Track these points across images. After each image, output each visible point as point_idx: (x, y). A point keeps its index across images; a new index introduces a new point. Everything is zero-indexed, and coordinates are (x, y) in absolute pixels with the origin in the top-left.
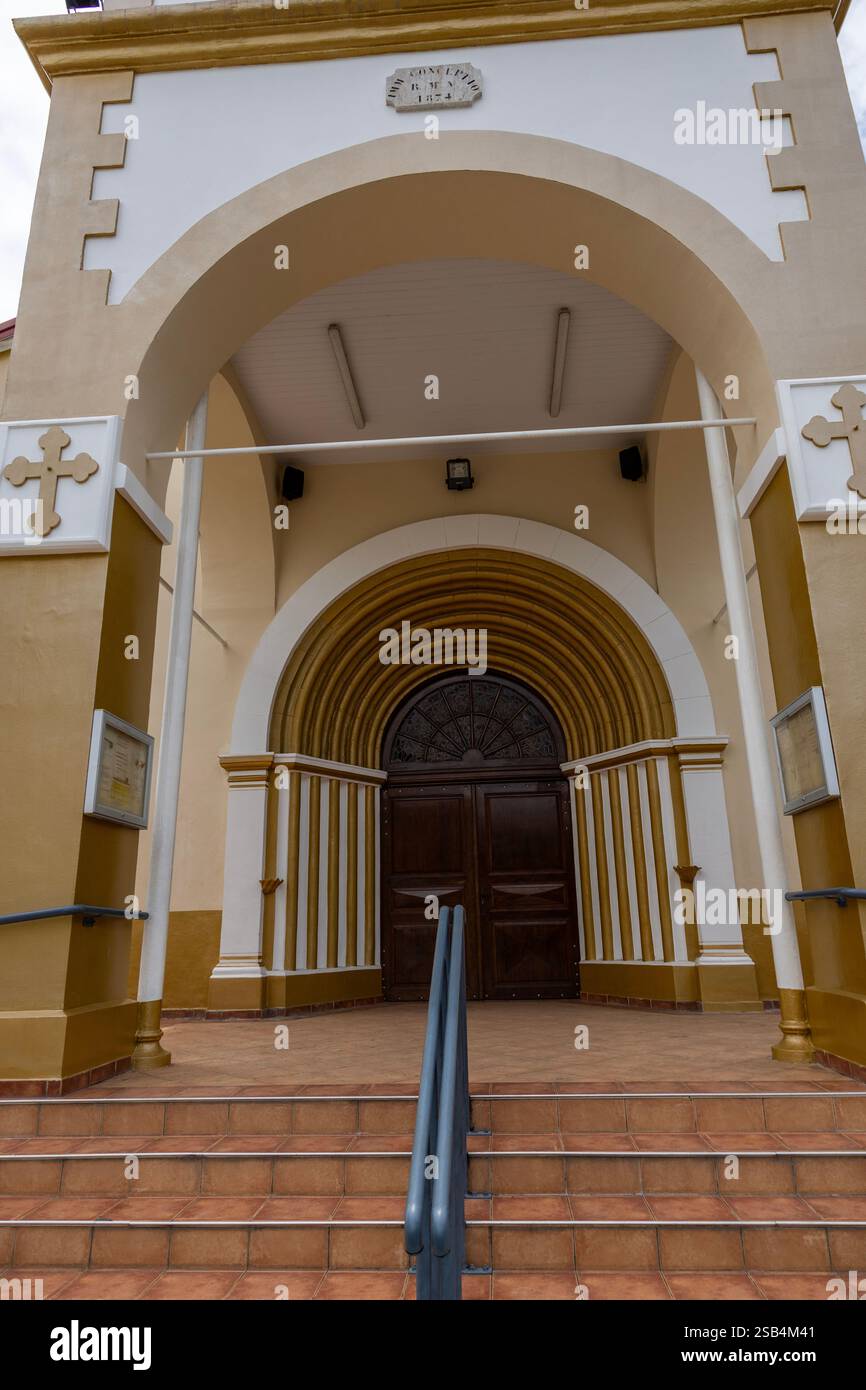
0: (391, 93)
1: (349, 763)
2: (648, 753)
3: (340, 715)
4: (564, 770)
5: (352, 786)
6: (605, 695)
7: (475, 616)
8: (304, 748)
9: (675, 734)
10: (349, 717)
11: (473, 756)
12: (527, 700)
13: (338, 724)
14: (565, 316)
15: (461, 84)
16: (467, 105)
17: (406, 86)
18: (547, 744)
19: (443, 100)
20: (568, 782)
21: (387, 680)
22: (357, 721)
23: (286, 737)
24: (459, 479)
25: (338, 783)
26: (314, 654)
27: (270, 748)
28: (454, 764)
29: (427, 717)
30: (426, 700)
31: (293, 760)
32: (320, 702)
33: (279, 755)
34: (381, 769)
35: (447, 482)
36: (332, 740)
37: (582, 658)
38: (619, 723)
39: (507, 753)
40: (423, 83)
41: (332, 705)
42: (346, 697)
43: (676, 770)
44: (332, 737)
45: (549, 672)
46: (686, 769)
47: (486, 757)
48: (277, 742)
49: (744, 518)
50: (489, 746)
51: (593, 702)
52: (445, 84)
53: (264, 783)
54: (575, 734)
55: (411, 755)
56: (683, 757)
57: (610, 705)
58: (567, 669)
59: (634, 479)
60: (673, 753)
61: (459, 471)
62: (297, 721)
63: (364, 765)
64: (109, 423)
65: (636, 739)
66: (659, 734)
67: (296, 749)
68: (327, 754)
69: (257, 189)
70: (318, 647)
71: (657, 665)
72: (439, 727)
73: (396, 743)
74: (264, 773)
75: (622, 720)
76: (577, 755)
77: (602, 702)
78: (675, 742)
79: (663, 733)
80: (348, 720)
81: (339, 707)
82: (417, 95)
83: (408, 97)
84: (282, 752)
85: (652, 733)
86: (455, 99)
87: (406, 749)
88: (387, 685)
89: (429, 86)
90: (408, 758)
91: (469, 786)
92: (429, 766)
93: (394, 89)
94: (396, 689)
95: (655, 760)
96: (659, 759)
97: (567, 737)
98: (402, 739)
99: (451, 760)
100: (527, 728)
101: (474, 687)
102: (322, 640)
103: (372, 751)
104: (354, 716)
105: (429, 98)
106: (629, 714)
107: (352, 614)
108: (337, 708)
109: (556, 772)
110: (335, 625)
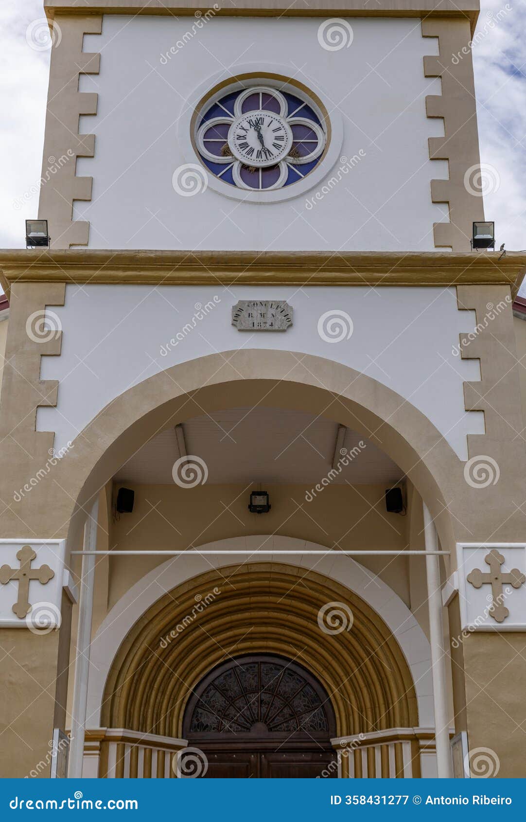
0: (235, 319)
1: (159, 734)
2: (396, 738)
3: (154, 693)
4: (333, 743)
5: (161, 753)
6: (368, 686)
7: (266, 613)
8: (128, 725)
9: (417, 725)
10: (160, 694)
11: (259, 730)
12: (305, 681)
13: (152, 701)
14: (342, 430)
15: (280, 317)
16: (284, 331)
17: (244, 314)
18: (321, 720)
19: (268, 327)
20: (337, 753)
21: (191, 663)
22: (166, 697)
23: (114, 714)
24: (260, 506)
25: (151, 750)
26: (138, 645)
27: (102, 725)
28: (243, 735)
29: (224, 692)
30: (222, 678)
31: (121, 734)
32: (140, 683)
33: (109, 730)
34: (183, 738)
35: (250, 507)
36: (147, 715)
37: (351, 654)
38: (377, 709)
39: (287, 727)
40: (256, 313)
41: (148, 684)
42: (159, 679)
43: (416, 751)
44: (147, 712)
45: (324, 661)
46: (424, 752)
47: (270, 730)
48: (107, 719)
49: (445, 606)
50: (273, 720)
51: (358, 689)
52: (270, 315)
53: (97, 752)
54: (343, 715)
55: (207, 726)
56: (422, 742)
57: (370, 693)
58: (338, 660)
59: (397, 512)
60: (415, 739)
61: (260, 501)
62: (123, 701)
63: (170, 735)
64: (60, 544)
65: (389, 726)
66: (406, 722)
67: (122, 726)
68: (142, 727)
69: (147, 381)
70: (142, 639)
71: (407, 667)
72: (231, 701)
73: (195, 714)
74: (97, 744)
75: (379, 707)
76: (345, 732)
77: (365, 691)
78: (416, 731)
79: (409, 722)
80: (159, 697)
81: (153, 687)
82: (251, 322)
83: (247, 323)
84: (111, 727)
85: (400, 722)
86: (276, 327)
87: (204, 720)
88: (191, 666)
89: (259, 316)
90: (205, 727)
91: (255, 754)
92: (222, 735)
93: (237, 316)
94: (198, 670)
95: (401, 743)
96: (404, 743)
97: (337, 715)
98: (200, 711)
99: (241, 731)
100: (305, 706)
101: (262, 668)
102: (145, 634)
103: (177, 724)
104: (164, 693)
105: (259, 324)
106: (385, 704)
107: (169, 613)
108: (151, 687)
109: (326, 745)
110: (155, 622)
